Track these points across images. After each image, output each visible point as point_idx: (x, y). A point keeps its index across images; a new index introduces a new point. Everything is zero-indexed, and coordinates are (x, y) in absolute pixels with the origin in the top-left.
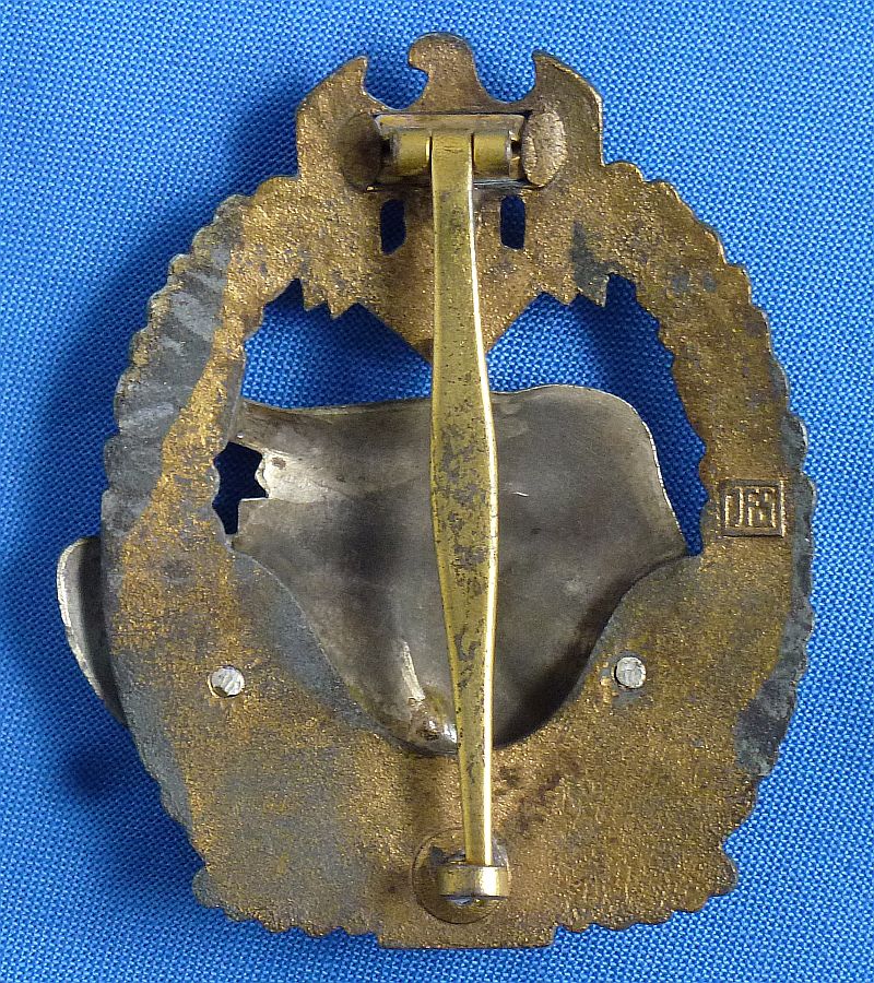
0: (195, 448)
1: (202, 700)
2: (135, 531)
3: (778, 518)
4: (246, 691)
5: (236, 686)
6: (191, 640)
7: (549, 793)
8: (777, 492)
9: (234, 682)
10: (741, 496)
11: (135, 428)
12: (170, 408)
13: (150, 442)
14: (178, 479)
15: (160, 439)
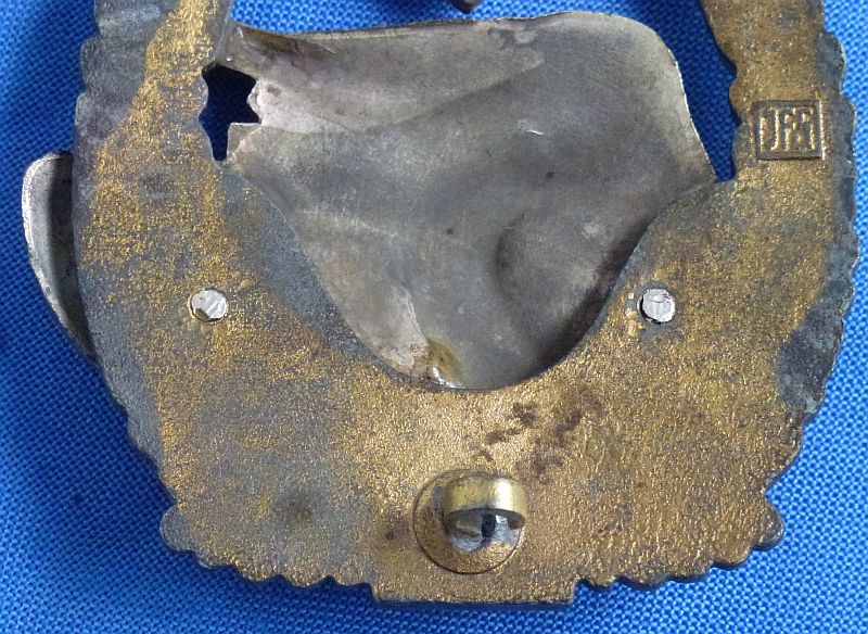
0: (182, 56)
1: (180, 323)
2: (112, 138)
3: (817, 139)
4: (231, 317)
5: (219, 309)
6: (171, 259)
7: (568, 433)
8: (816, 112)
9: (217, 306)
10: (777, 117)
11: (117, 29)
12: (156, 13)
13: (132, 46)
14: (162, 87)
15: (144, 44)
